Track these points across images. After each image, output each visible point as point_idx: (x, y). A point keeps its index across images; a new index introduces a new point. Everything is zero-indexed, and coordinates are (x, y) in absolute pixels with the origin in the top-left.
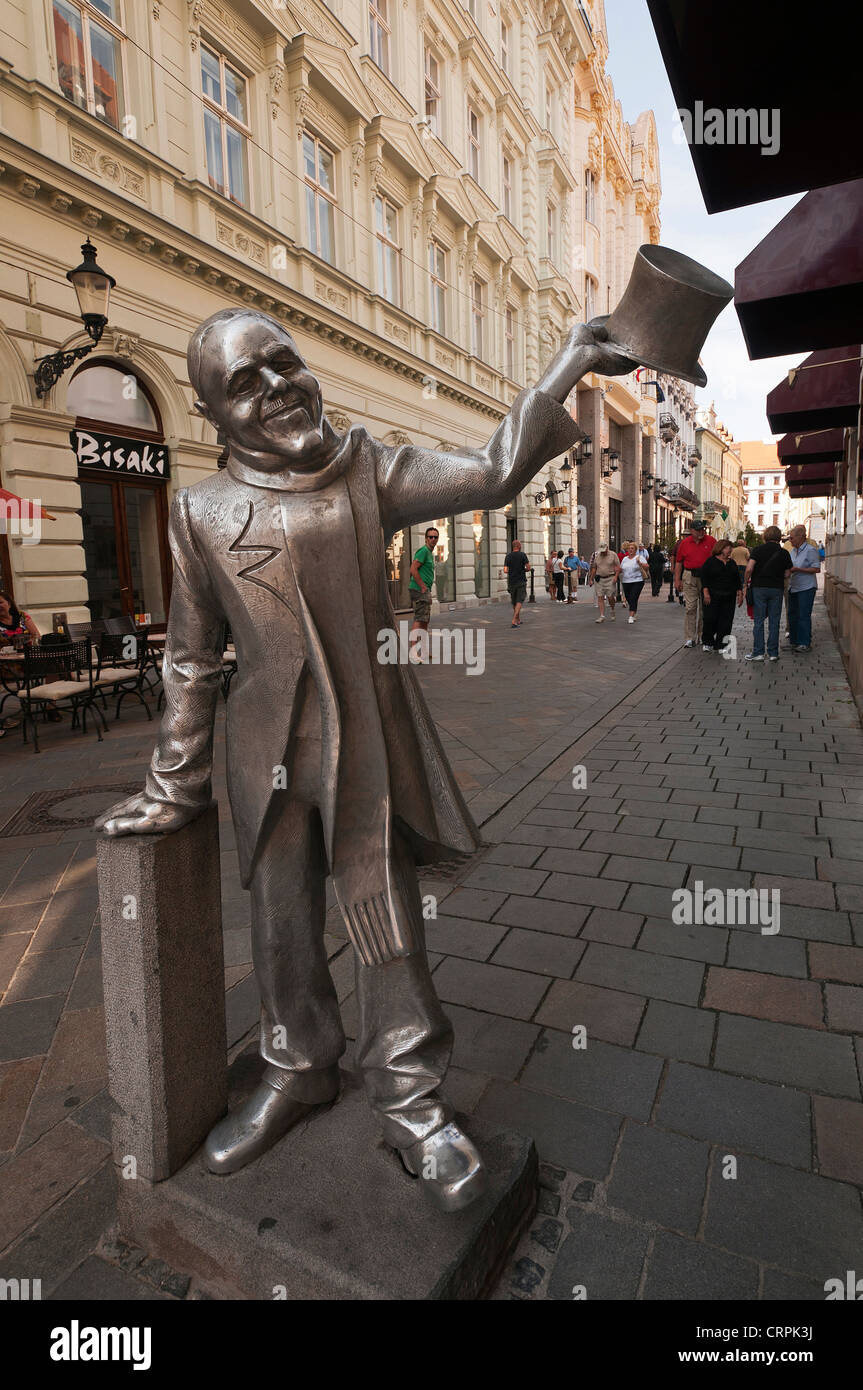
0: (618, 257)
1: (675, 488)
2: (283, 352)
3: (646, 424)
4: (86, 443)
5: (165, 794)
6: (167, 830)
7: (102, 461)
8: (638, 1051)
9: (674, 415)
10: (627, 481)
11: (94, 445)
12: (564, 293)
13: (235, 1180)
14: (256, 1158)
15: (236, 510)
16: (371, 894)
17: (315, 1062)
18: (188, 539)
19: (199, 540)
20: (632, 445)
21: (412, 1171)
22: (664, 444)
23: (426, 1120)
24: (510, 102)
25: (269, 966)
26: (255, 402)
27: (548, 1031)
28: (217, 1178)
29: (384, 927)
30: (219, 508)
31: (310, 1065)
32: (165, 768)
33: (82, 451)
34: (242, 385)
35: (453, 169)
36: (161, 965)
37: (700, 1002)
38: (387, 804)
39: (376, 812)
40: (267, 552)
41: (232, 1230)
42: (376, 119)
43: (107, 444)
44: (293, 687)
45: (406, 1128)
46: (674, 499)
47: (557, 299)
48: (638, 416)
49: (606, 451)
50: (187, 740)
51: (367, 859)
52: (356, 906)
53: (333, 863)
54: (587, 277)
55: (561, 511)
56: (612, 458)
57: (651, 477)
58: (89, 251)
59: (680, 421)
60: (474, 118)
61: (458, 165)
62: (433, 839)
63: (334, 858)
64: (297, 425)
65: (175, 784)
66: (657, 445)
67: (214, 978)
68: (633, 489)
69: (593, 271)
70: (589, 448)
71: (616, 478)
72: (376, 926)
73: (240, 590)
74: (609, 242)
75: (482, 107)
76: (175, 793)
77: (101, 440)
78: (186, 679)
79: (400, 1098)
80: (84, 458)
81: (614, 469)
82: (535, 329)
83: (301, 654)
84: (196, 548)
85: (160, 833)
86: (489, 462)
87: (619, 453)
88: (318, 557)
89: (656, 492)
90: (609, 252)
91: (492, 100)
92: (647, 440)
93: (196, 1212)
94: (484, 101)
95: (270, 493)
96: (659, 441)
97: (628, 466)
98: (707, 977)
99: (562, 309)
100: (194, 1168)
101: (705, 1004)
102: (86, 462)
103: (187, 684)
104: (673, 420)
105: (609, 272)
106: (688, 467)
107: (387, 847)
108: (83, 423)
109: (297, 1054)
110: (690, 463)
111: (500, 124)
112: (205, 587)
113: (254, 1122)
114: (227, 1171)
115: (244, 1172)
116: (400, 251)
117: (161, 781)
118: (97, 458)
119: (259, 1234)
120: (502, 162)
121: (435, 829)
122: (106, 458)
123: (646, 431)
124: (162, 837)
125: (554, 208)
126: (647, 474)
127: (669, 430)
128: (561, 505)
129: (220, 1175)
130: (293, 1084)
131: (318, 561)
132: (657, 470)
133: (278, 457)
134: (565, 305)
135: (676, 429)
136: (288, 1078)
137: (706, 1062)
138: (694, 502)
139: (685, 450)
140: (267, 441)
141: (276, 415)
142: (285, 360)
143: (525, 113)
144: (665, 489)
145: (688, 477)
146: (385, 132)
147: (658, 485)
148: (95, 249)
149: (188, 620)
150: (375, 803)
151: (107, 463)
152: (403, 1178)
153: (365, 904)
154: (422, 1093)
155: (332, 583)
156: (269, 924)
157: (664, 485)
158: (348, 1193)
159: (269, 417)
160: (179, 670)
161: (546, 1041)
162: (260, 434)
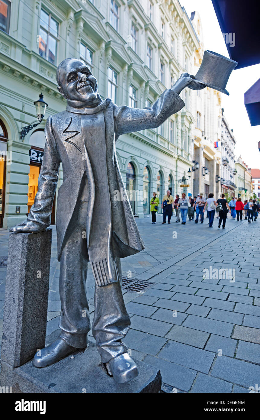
0: (208, 107)
1: (228, 182)
2: (86, 69)
3: (218, 160)
4: (33, 153)
5: (34, 218)
6: (33, 231)
7: (37, 159)
8: (205, 350)
9: (227, 158)
10: (211, 178)
11: (36, 154)
12: (190, 117)
13: (43, 370)
14: (52, 364)
15: (66, 120)
16: (102, 259)
17: (78, 330)
18: (51, 130)
19: (54, 130)
20: (213, 166)
21: (110, 374)
22: (224, 167)
23: (117, 350)
24: (173, 61)
25: (64, 289)
26: (75, 83)
27: (170, 341)
28: (37, 369)
29: (106, 272)
30: (61, 120)
31: (76, 331)
32: (35, 210)
33: (32, 156)
34: (72, 78)
35: (155, 79)
36: (26, 281)
37: (231, 336)
38: (110, 226)
39: (106, 228)
40: (75, 133)
41: (39, 386)
42: (131, 64)
43: (40, 154)
44: (80, 181)
45: (109, 353)
46: (228, 185)
47: (187, 119)
48: (215, 157)
49: (204, 167)
50: (43, 201)
51: (101, 246)
52: (96, 262)
53: (89, 246)
54: (197, 112)
55: (188, 186)
56: (206, 170)
57: (219, 177)
58: (41, 96)
59: (229, 159)
60: (162, 65)
61: (156, 78)
62: (127, 244)
63: (89, 244)
64: (88, 91)
65: (38, 215)
66: (221, 167)
67: (44, 293)
68: (213, 181)
69: (200, 111)
70: (197, 166)
71: (207, 177)
72: (103, 271)
73: (65, 146)
74: (205, 103)
75: (164, 62)
76: (37, 218)
77: (38, 153)
78: (46, 180)
79: (107, 341)
80: (32, 158)
81: (206, 173)
82: (180, 127)
83: (83, 168)
84: (53, 133)
85: (30, 232)
86: (152, 110)
87: (208, 169)
88: (92, 135)
89: (221, 182)
90: (205, 106)
91: (168, 60)
92: (218, 165)
93: (27, 379)
94: (165, 60)
95: (78, 115)
96: (222, 165)
97: (211, 173)
98: (234, 328)
99: (189, 122)
100: (29, 364)
101: (233, 337)
102: (33, 159)
103: (46, 182)
104: (227, 159)
105: (205, 111)
106: (232, 175)
107: (109, 241)
108: (33, 148)
109: (72, 326)
110: (233, 174)
111: (170, 67)
112: (55, 147)
113: (53, 350)
114: (40, 366)
115: (47, 368)
116: (137, 102)
117: (33, 214)
118: (36, 159)
119: (49, 388)
120: (170, 78)
121: (128, 241)
122: (39, 159)
123: (218, 162)
124: (31, 234)
125: (187, 92)
126: (217, 176)
127: (226, 162)
128: (187, 184)
129: (38, 368)
130: (70, 338)
131: (92, 136)
132: (221, 175)
133: (81, 102)
134: (190, 120)
135: (228, 162)
136: (68, 335)
137: (233, 356)
138: (235, 187)
139: (231, 169)
140: (78, 96)
141: (81, 87)
142: (86, 72)
143: (178, 64)
144: (224, 182)
145: (233, 178)
146: (134, 68)
147: (222, 180)
148: (43, 96)
149: (48, 159)
150: (106, 225)
151: (39, 160)
152: (107, 376)
153: (100, 263)
154: (116, 339)
155: (96, 144)
156: (65, 272)
157: (224, 180)
158: (85, 379)
159: (79, 88)
160: (44, 177)
161: (169, 344)
162: (76, 94)
